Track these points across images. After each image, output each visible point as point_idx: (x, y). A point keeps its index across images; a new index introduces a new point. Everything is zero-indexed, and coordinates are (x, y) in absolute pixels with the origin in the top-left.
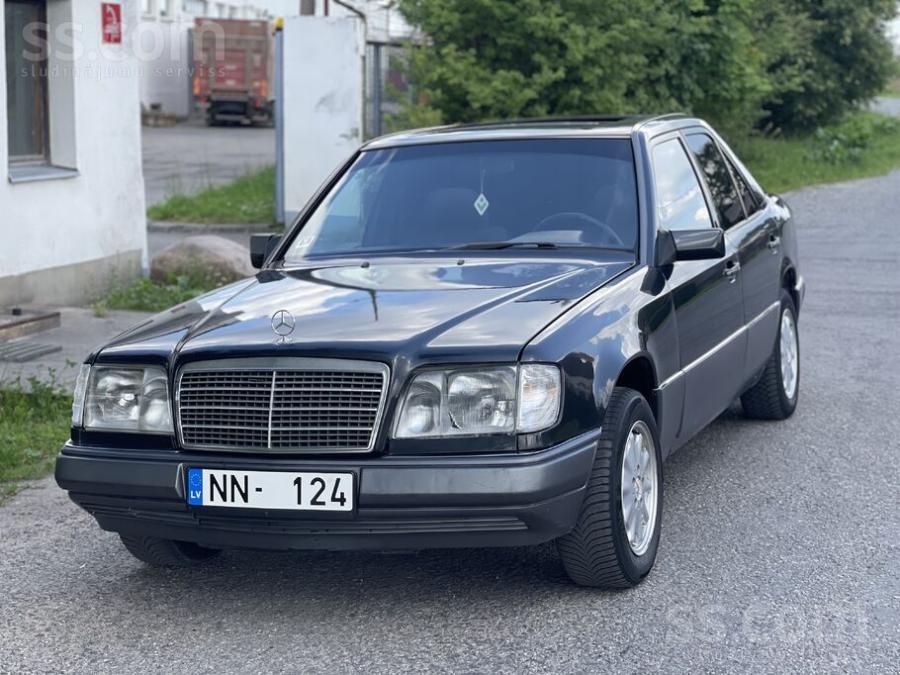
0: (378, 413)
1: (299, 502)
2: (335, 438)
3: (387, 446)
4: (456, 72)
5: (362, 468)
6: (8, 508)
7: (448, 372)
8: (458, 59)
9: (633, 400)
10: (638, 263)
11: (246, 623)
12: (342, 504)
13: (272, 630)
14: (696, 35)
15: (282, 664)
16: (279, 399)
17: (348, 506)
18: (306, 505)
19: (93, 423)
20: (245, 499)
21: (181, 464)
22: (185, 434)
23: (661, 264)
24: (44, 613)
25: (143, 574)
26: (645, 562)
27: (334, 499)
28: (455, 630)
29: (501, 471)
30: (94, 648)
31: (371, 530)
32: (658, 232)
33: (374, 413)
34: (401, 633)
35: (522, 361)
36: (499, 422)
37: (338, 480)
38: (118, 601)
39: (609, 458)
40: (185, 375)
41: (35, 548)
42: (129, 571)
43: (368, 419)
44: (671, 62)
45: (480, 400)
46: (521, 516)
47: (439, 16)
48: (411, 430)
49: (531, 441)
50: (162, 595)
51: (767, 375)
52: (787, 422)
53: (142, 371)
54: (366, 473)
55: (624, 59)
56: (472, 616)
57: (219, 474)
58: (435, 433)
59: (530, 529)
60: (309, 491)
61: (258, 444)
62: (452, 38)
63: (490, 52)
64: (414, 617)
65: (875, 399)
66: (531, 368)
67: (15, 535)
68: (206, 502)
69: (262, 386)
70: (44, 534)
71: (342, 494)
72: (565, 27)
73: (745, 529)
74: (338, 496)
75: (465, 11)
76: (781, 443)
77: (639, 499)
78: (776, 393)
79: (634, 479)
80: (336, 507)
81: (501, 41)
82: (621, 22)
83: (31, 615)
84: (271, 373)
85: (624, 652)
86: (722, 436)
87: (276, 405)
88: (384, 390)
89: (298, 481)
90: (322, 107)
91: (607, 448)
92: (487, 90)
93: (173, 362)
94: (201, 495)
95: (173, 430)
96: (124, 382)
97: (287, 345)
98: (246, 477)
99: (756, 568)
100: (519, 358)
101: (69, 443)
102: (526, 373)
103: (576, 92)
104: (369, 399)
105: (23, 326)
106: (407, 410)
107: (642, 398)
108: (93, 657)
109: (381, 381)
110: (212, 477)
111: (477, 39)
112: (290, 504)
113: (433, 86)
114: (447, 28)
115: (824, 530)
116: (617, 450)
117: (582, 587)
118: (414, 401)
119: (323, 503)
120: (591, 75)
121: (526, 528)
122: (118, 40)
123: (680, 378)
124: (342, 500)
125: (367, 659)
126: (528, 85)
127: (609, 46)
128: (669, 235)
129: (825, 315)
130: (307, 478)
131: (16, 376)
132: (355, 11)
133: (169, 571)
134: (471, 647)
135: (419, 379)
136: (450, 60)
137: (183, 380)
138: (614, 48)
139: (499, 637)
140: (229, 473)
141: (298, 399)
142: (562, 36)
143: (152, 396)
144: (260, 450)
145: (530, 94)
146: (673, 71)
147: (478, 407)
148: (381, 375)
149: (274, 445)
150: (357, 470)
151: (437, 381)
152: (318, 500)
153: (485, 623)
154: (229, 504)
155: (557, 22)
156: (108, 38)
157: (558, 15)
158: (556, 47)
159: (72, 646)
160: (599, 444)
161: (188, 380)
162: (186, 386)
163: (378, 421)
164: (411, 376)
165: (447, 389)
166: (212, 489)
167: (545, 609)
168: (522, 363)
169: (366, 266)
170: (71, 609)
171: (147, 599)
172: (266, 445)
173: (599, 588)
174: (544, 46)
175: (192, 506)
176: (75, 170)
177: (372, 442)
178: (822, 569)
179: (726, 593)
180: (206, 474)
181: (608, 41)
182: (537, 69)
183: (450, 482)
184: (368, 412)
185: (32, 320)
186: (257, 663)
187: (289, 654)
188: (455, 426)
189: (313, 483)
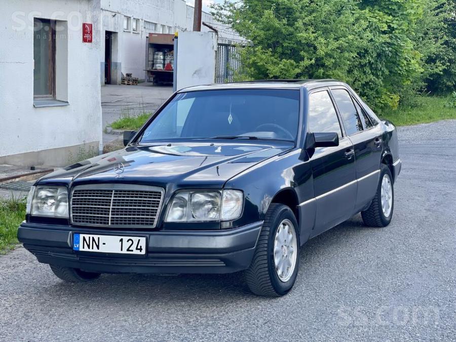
0: (158, 211)
1: (122, 250)
2: (139, 221)
3: (162, 225)
4: (262, 59)
5: (150, 235)
6: (9, 256)
7: (191, 192)
8: (264, 53)
9: (282, 209)
10: (295, 147)
11: (100, 306)
12: (141, 251)
13: (111, 309)
14: (384, 43)
15: (110, 323)
16: (115, 203)
17: (143, 252)
18: (125, 252)
19: (35, 213)
20: (98, 248)
21: (71, 232)
22: (73, 218)
23: (307, 148)
24: (11, 299)
25: (61, 285)
26: (287, 285)
27: (137, 249)
28: (193, 312)
29: (212, 238)
30: (29, 314)
31: (155, 264)
32: (307, 133)
33: (157, 210)
34: (168, 312)
35: (225, 188)
36: (213, 216)
37: (139, 240)
38: (46, 296)
39: (268, 235)
40: (75, 191)
41: (16, 272)
42: (55, 284)
43: (154, 212)
44: (372, 56)
45: (205, 205)
46: (222, 259)
47: (254, 32)
48: (173, 219)
49: (227, 225)
50: (66, 294)
51: (374, 205)
52: (384, 228)
53: (57, 189)
54: (152, 237)
55: (346, 54)
56: (203, 306)
57: (87, 236)
58: (184, 220)
59: (227, 266)
60: (126, 245)
61: (105, 223)
62: (260, 43)
63: (279, 50)
64: (176, 305)
65: (431, 220)
66: (229, 192)
67: (9, 267)
68: (81, 249)
69: (108, 197)
70: (22, 267)
71: (141, 247)
72: (316, 38)
73: (343, 274)
74: (139, 247)
75: (268, 30)
76: (378, 238)
77: (285, 255)
78: (378, 214)
79: (282, 246)
80: (138, 252)
81: (285, 45)
82: (345, 37)
83: (5, 300)
84: (112, 191)
85: (266, 323)
86: (351, 234)
87: (113, 205)
88: (161, 200)
89: (121, 240)
90: (195, 75)
91: (267, 231)
92: (277, 69)
93: (70, 185)
94: (79, 246)
95: (68, 216)
96: (49, 194)
97: (120, 178)
98: (99, 238)
99: (342, 290)
100: (223, 187)
101: (25, 221)
102: (226, 194)
103: (321, 71)
104: (155, 204)
105: (35, 175)
106: (172, 209)
107: (289, 209)
108: (27, 318)
109: (161, 195)
110: (84, 237)
111: (273, 43)
112: (117, 250)
113: (249, 66)
114: (258, 38)
115: (380, 275)
116: (272, 232)
117: (257, 296)
118: (175, 205)
119: (132, 251)
120: (329, 62)
121: (225, 265)
122: (90, 41)
123: (314, 201)
124: (141, 249)
125: (149, 322)
126: (297, 67)
127: (338, 48)
128: (313, 135)
129: (426, 181)
130: (125, 239)
131: (25, 197)
132: (213, 29)
133: (73, 284)
134: (197, 319)
135: (178, 196)
136: (258, 53)
137: (74, 193)
138: (341, 49)
139: (212, 315)
140: (91, 236)
141: (123, 203)
142: (315, 43)
143: (60, 201)
144: (106, 226)
145: (298, 71)
146: (372, 61)
147: (203, 209)
148: (160, 193)
149: (112, 223)
150: (148, 236)
151: (186, 197)
152: (130, 249)
153: (208, 309)
154: (91, 250)
155: (312, 36)
156: (85, 40)
157: (313, 33)
158: (312, 48)
159: (19, 313)
160: (262, 229)
161: (76, 193)
162: (75, 196)
163: (158, 214)
164: (174, 194)
165: (191, 200)
166: (84, 243)
167: (237, 304)
168: (224, 189)
169: (170, 145)
170: (23, 297)
171: (59, 295)
172: (108, 223)
173: (265, 296)
174: (306, 48)
175: (75, 251)
176: (67, 102)
177: (155, 223)
178: (373, 292)
179: (323, 300)
180: (82, 236)
181: (338, 46)
182: (302, 59)
183: (189, 242)
184: (154, 210)
185: (39, 173)
186: (99, 322)
187: (115, 320)
188: (194, 217)
189: (128, 241)
